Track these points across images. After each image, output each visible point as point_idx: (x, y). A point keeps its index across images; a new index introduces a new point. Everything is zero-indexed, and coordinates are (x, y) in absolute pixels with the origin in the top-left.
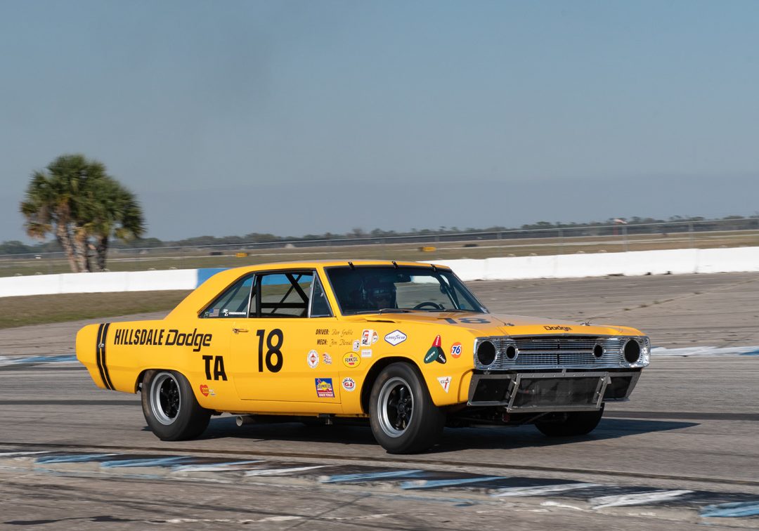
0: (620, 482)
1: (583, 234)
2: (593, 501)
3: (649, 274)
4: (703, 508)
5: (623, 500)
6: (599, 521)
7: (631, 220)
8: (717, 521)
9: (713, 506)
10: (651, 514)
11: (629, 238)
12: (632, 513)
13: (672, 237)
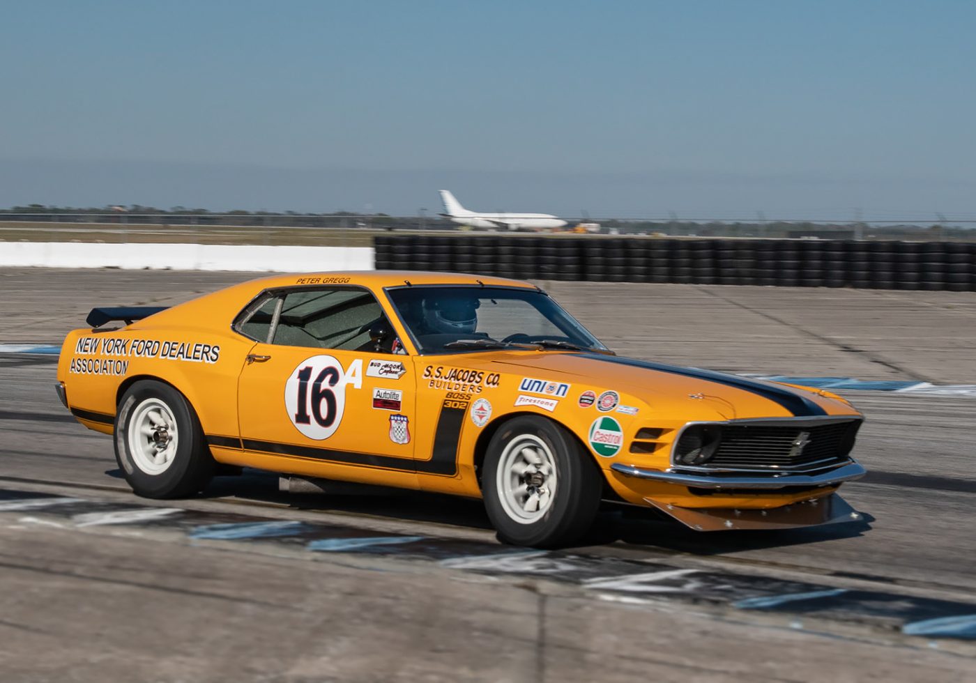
0: (108, 498)
1: (78, 220)
2: (78, 517)
3: (147, 268)
4: (194, 529)
5: (109, 518)
6: (80, 541)
7: (130, 208)
8: (207, 543)
9: (204, 527)
10: (137, 533)
11: (129, 228)
12: (118, 532)
13: (174, 229)
